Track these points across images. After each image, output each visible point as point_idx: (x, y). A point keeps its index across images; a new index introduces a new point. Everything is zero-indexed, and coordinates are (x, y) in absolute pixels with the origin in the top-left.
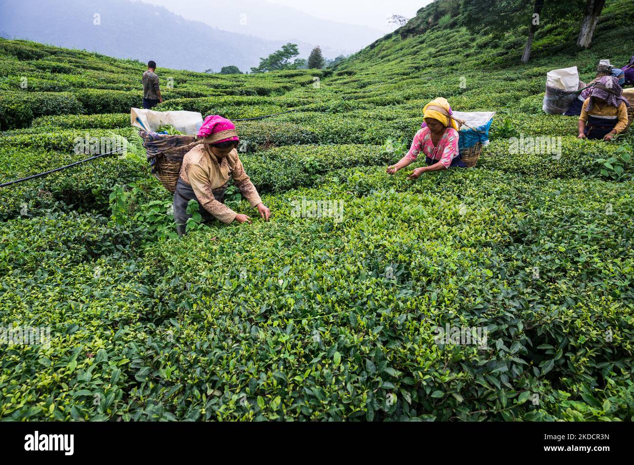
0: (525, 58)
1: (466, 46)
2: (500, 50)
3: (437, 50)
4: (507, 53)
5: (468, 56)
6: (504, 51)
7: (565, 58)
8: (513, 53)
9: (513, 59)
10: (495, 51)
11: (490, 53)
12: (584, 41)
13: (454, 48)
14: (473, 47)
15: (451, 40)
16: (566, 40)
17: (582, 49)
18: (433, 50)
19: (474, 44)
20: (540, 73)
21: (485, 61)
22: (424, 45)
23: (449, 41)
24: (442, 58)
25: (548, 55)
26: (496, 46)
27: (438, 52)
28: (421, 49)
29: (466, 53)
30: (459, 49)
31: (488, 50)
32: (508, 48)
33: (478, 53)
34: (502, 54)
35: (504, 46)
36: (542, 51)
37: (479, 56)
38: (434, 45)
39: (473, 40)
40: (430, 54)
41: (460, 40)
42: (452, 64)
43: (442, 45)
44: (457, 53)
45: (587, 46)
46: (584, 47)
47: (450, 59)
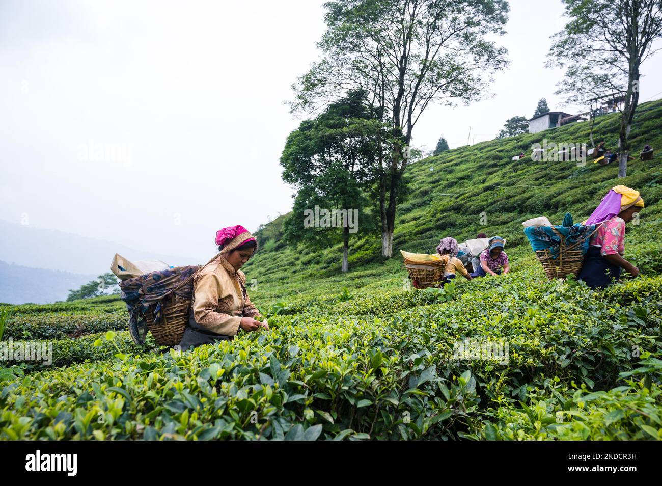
0: (345, 268)
1: (292, 264)
2: (322, 265)
3: (266, 269)
4: (329, 267)
5: (295, 272)
6: (325, 265)
7: (376, 265)
8: (334, 266)
9: (335, 270)
10: (318, 267)
11: (313, 268)
12: (387, 252)
13: (281, 266)
14: (299, 265)
15: (278, 260)
16: (374, 253)
17: (387, 258)
18: (263, 270)
19: (299, 262)
20: (360, 276)
21: (311, 274)
22: (253, 266)
23: (276, 261)
24: (271, 276)
25: (363, 265)
26: (318, 263)
27: (268, 270)
28: (251, 270)
29: (293, 270)
30: (286, 267)
31: (312, 266)
32: (329, 263)
33: (304, 269)
34: (325, 268)
35: (325, 262)
36: (357, 262)
37: (305, 272)
38: (263, 266)
39: (298, 259)
40: (260, 273)
41: (286, 259)
42: (282, 279)
43: (269, 265)
44: (285, 270)
45: (390, 256)
46: (388, 256)
47: (280, 274)
